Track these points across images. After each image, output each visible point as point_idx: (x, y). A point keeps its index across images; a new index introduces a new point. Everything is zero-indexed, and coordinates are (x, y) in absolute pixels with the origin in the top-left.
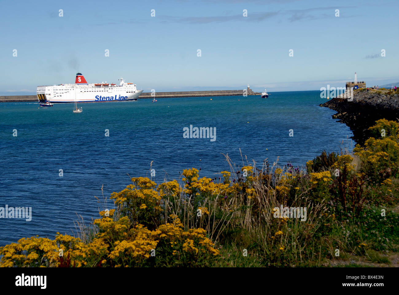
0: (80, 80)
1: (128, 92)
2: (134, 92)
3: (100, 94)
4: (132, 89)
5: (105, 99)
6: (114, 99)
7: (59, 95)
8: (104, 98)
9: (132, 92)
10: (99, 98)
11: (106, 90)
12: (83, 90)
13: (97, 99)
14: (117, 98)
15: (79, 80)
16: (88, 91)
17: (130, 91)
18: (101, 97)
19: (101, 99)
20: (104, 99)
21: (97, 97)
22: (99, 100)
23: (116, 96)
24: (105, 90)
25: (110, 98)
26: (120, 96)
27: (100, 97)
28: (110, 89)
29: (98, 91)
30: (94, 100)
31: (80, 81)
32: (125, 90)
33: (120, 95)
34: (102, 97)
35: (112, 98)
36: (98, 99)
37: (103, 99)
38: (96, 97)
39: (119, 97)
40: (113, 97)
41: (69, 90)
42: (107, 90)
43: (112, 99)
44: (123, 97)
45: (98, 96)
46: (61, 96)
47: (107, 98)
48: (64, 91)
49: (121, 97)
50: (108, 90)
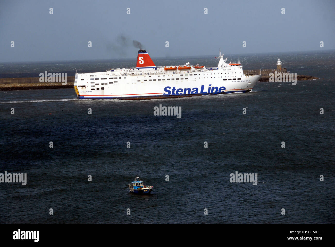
0: (143, 61)
1: (226, 80)
2: (238, 79)
3: (171, 84)
4: (234, 75)
5: (183, 93)
6: (199, 92)
7: (100, 87)
8: (180, 90)
9: (235, 79)
10: (171, 90)
11: (184, 77)
12: (142, 78)
13: (167, 93)
14: (206, 90)
15: (140, 62)
16: (150, 80)
17: (229, 78)
18: (174, 89)
19: (175, 92)
20: (179, 93)
21: (168, 89)
22: (171, 94)
23: (203, 87)
24: (182, 77)
25: (192, 90)
26: (211, 87)
27: (172, 88)
28: (191, 75)
29: (168, 79)
30: (162, 94)
31: (143, 63)
32: (220, 75)
33: (210, 85)
34: (177, 88)
35: (195, 90)
36: (169, 92)
37: (178, 91)
38: (165, 89)
39: (209, 88)
40: (197, 89)
41: (116, 78)
42: (186, 77)
43: (194, 92)
44: (217, 88)
45: (170, 88)
46: (103, 88)
47: (186, 90)
48: (108, 81)
49: (213, 88)
50: (189, 77)
